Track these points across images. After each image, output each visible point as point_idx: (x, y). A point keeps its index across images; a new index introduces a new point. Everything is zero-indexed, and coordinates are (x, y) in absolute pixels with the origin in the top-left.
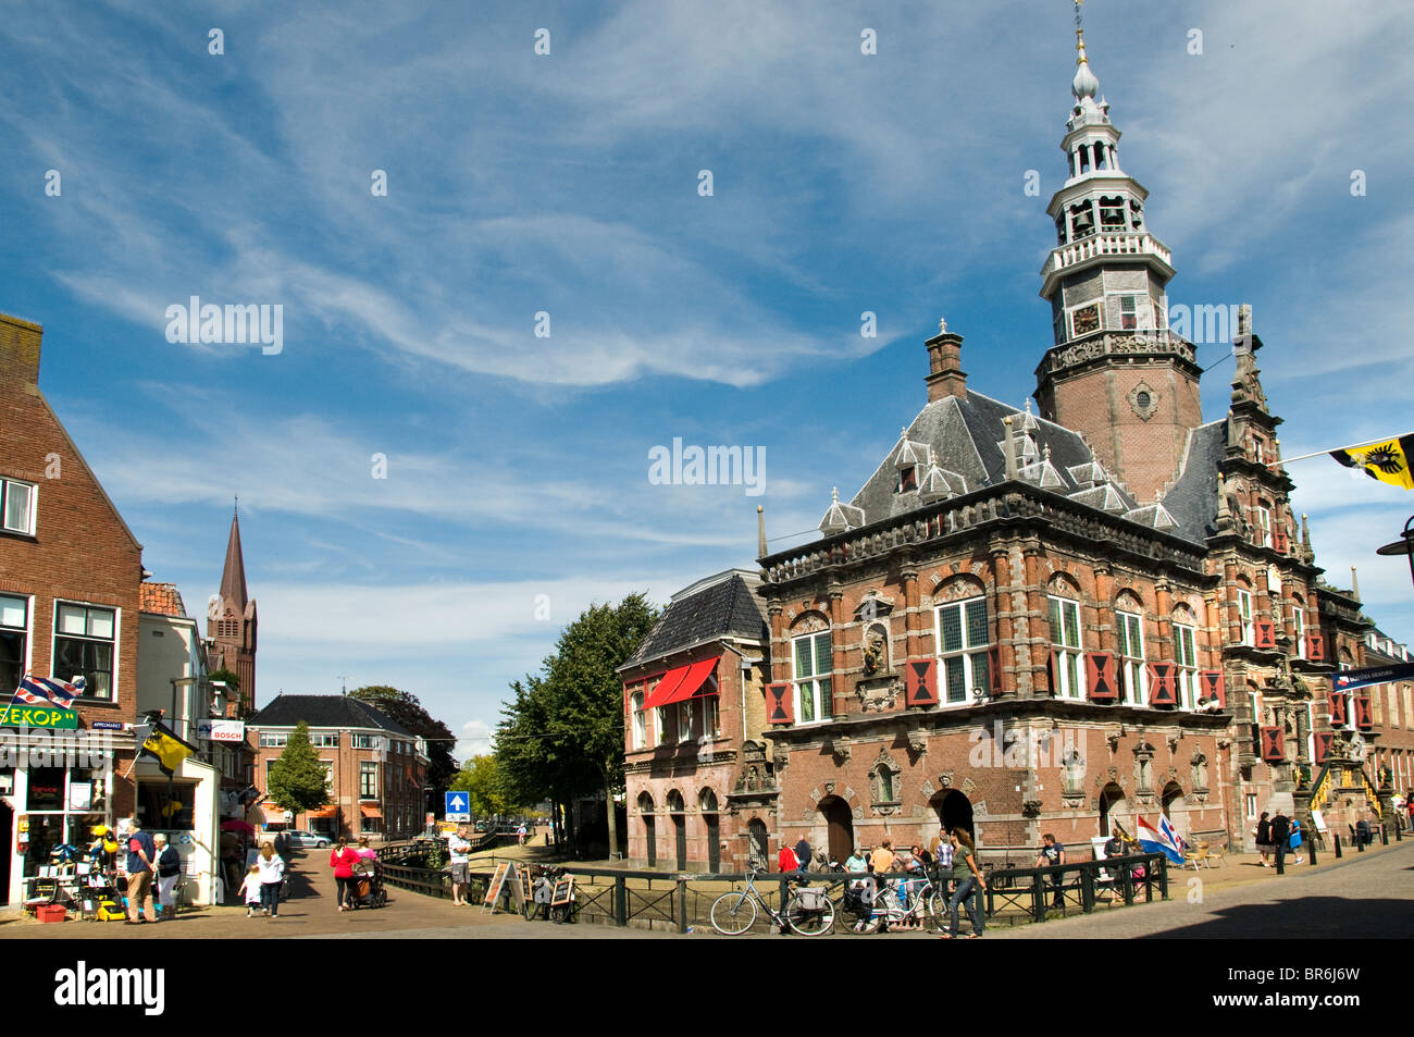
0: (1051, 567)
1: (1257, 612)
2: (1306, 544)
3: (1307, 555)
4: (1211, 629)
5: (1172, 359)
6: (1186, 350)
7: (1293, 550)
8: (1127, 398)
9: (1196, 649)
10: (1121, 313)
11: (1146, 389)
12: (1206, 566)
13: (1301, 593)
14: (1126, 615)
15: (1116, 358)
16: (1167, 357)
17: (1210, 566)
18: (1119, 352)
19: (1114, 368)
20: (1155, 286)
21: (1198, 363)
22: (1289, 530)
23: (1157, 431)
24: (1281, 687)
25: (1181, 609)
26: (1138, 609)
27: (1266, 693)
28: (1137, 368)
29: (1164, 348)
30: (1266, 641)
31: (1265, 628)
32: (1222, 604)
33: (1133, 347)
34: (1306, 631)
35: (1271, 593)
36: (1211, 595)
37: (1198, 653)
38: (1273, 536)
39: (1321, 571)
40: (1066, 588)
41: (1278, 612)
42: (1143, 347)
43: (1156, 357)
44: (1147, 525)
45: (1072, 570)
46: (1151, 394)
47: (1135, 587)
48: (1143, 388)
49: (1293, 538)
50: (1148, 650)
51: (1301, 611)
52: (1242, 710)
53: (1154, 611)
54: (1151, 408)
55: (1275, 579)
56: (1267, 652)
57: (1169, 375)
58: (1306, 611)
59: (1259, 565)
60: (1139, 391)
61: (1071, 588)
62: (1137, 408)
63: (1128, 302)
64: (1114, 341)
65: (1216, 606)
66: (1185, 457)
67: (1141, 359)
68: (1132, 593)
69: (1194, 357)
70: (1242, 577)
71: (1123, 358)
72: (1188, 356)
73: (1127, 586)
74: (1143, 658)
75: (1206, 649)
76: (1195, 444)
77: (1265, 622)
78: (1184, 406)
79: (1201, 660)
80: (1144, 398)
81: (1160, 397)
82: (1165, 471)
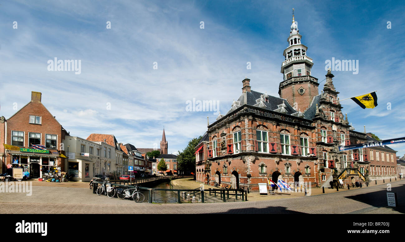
0: (258, 123)
1: (328, 135)
2: (347, 120)
3: (347, 123)
4: (313, 138)
5: (309, 82)
6: (315, 80)
7: (341, 121)
8: (297, 91)
9: (308, 143)
10: (298, 73)
11: (302, 88)
12: (312, 125)
13: (344, 131)
14: (284, 135)
15: (294, 82)
16: (308, 81)
17: (313, 125)
18: (296, 81)
19: (294, 85)
20: (307, 67)
21: (318, 83)
22: (341, 117)
23: (305, 97)
24: (334, 151)
25: (303, 134)
26: (289, 134)
27: (330, 153)
28: (300, 84)
29: (308, 79)
30: (330, 141)
31: (330, 138)
32: (316, 133)
33: (300, 80)
34: (345, 139)
35: (333, 131)
36: (313, 131)
37: (309, 144)
38: (335, 118)
39: (351, 126)
40: (263, 128)
41: (335, 135)
42: (302, 80)
43: (305, 81)
44: (296, 116)
45: (265, 124)
46: (304, 89)
47: (287, 129)
48: (301, 88)
49: (342, 119)
50: (291, 142)
51: (344, 135)
52: (321, 156)
53: (293, 134)
54: (304, 92)
55: (335, 128)
56: (330, 144)
57: (309, 85)
58: (346, 135)
59: (330, 124)
60: (300, 89)
61: (265, 128)
62: (300, 93)
63: (299, 71)
64: (294, 79)
65: (315, 133)
66: (312, 103)
67: (301, 82)
68: (286, 130)
69: (317, 82)
70: (324, 127)
71: (297, 82)
72: (315, 81)
73: (285, 128)
74: (290, 144)
75: (311, 143)
76: (315, 100)
77: (330, 137)
78: (313, 92)
79: (310, 145)
80: (302, 90)
81: (306, 90)
82: (306, 105)
